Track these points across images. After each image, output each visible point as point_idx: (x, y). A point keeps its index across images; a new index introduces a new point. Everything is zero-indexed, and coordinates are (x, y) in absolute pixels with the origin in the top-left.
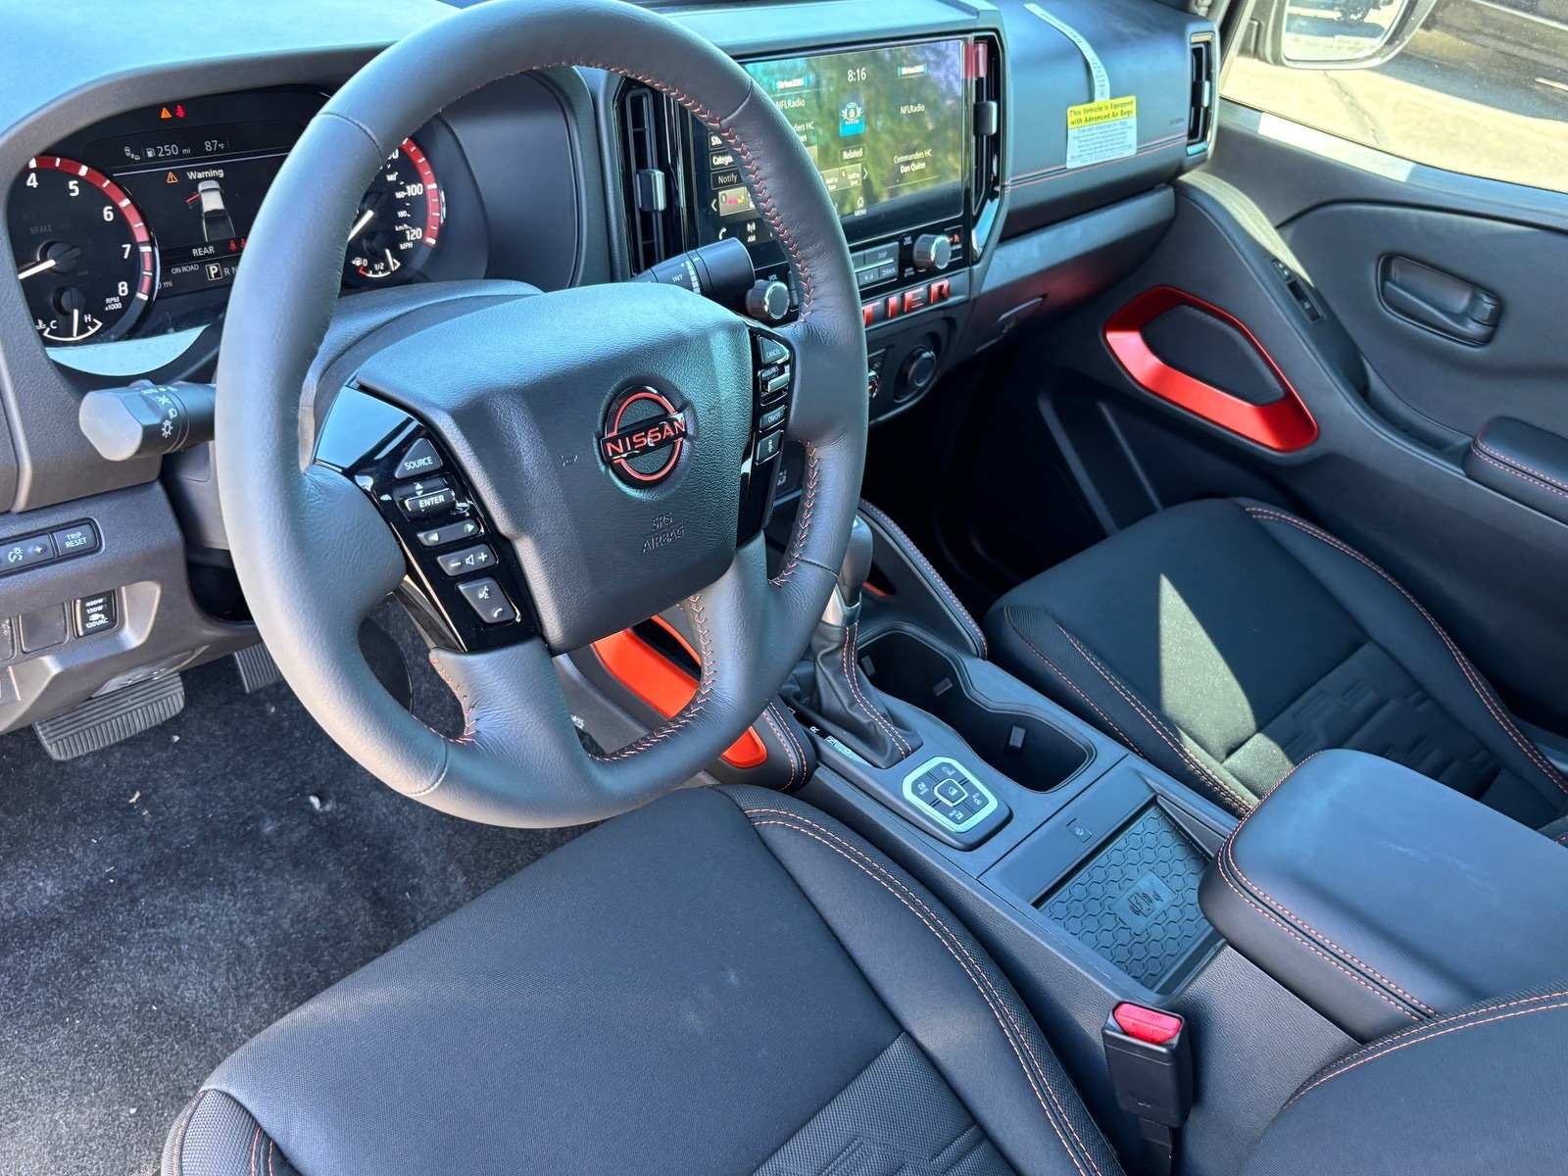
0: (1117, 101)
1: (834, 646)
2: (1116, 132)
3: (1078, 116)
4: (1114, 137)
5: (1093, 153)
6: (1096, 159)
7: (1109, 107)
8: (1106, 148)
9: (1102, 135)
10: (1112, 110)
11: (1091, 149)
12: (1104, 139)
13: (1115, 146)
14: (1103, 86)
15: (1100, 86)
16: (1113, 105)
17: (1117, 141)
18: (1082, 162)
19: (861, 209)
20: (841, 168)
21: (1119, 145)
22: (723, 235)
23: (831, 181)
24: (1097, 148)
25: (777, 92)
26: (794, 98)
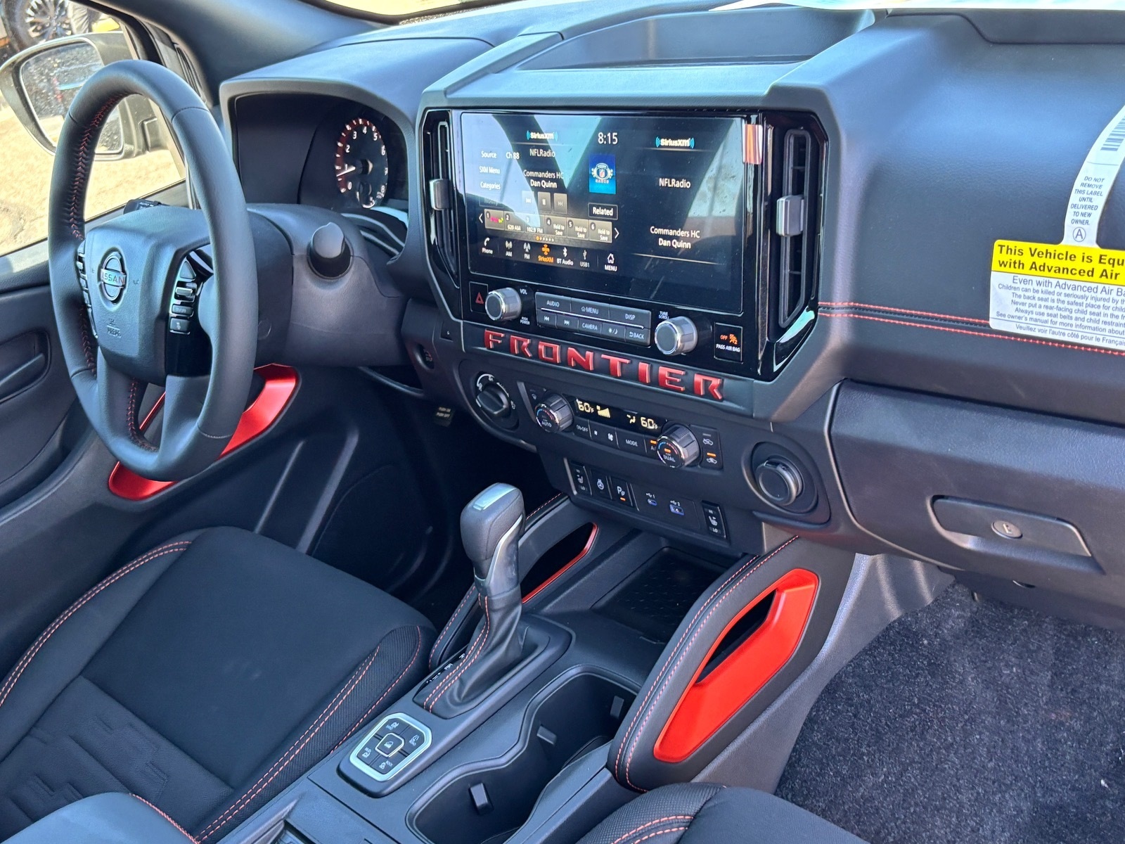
0: (1110, 253)
2: (1106, 304)
3: (1017, 258)
4: (1102, 310)
5: (1046, 322)
6: (1054, 333)
7: (1096, 259)
8: (1079, 322)
9: (1072, 299)
10: (1102, 267)
11: (1043, 314)
12: (1074, 307)
13: (1103, 326)
14: (1082, 222)
15: (1077, 222)
16: (1107, 258)
17: (1109, 319)
18: (1021, 327)
19: (611, 264)
20: (591, 221)
21: (1116, 328)
22: (487, 242)
23: (580, 229)
24: (1055, 316)
25: (531, 140)
26: (546, 149)
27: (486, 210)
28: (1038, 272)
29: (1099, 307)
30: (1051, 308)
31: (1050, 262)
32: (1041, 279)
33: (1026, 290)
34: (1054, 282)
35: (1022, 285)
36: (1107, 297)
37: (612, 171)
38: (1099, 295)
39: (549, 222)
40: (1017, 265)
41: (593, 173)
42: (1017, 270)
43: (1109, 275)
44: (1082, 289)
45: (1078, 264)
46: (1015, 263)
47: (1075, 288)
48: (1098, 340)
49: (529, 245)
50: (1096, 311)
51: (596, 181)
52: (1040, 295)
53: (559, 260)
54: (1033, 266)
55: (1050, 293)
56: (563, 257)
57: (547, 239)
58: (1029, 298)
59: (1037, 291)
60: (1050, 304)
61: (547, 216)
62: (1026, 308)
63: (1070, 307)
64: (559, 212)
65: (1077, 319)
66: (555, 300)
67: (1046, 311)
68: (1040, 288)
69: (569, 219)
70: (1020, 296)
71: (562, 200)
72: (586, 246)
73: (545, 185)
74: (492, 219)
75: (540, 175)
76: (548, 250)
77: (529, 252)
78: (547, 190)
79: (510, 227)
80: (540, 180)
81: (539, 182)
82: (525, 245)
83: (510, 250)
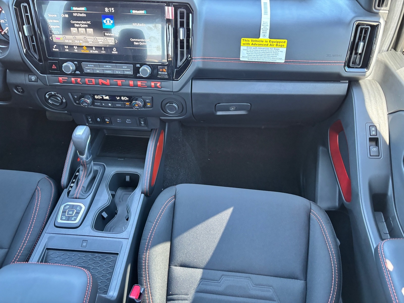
0: (272, 40)
2: (271, 52)
3: (248, 42)
4: (270, 53)
5: (256, 57)
6: (258, 60)
7: (268, 41)
8: (264, 57)
9: (262, 51)
10: (270, 43)
11: (255, 56)
12: (263, 53)
13: (270, 57)
14: (265, 33)
15: (263, 33)
16: (271, 41)
17: (272, 55)
18: (249, 59)
19: (115, 51)
20: (105, 38)
21: (273, 57)
22: (55, 47)
23: (100, 41)
24: (258, 56)
25: (73, 10)
26: (81, 13)
27: (53, 35)
28: (254, 46)
29: (269, 53)
30: (257, 54)
31: (257, 43)
32: (254, 47)
33: (251, 50)
34: (258, 48)
35: (249, 49)
36: (271, 50)
37: (112, 21)
38: (269, 50)
39: (85, 38)
40: (248, 44)
41: (104, 22)
42: (248, 45)
43: (272, 45)
44: (265, 49)
45: (264, 43)
46: (247, 43)
47: (263, 49)
48: (269, 60)
49: (76, 47)
50: (269, 54)
51: (106, 24)
52: (254, 51)
53: (91, 51)
54: (252, 44)
55: (257, 50)
56: (93, 50)
57: (85, 44)
58: (251, 52)
59: (253, 50)
60: (257, 53)
61: (84, 37)
62: (251, 54)
63: (262, 53)
64: (90, 35)
65: (264, 56)
66: (92, 64)
67: (256, 55)
68: (254, 49)
69: (94, 37)
70: (249, 52)
71: (90, 31)
72: (103, 46)
73: (82, 26)
74: (57, 38)
75: (79, 22)
76: (86, 48)
77: (77, 49)
78: (83, 28)
79: (67, 41)
80: (79, 24)
81: (79, 25)
82: (74, 47)
83: (67, 49)
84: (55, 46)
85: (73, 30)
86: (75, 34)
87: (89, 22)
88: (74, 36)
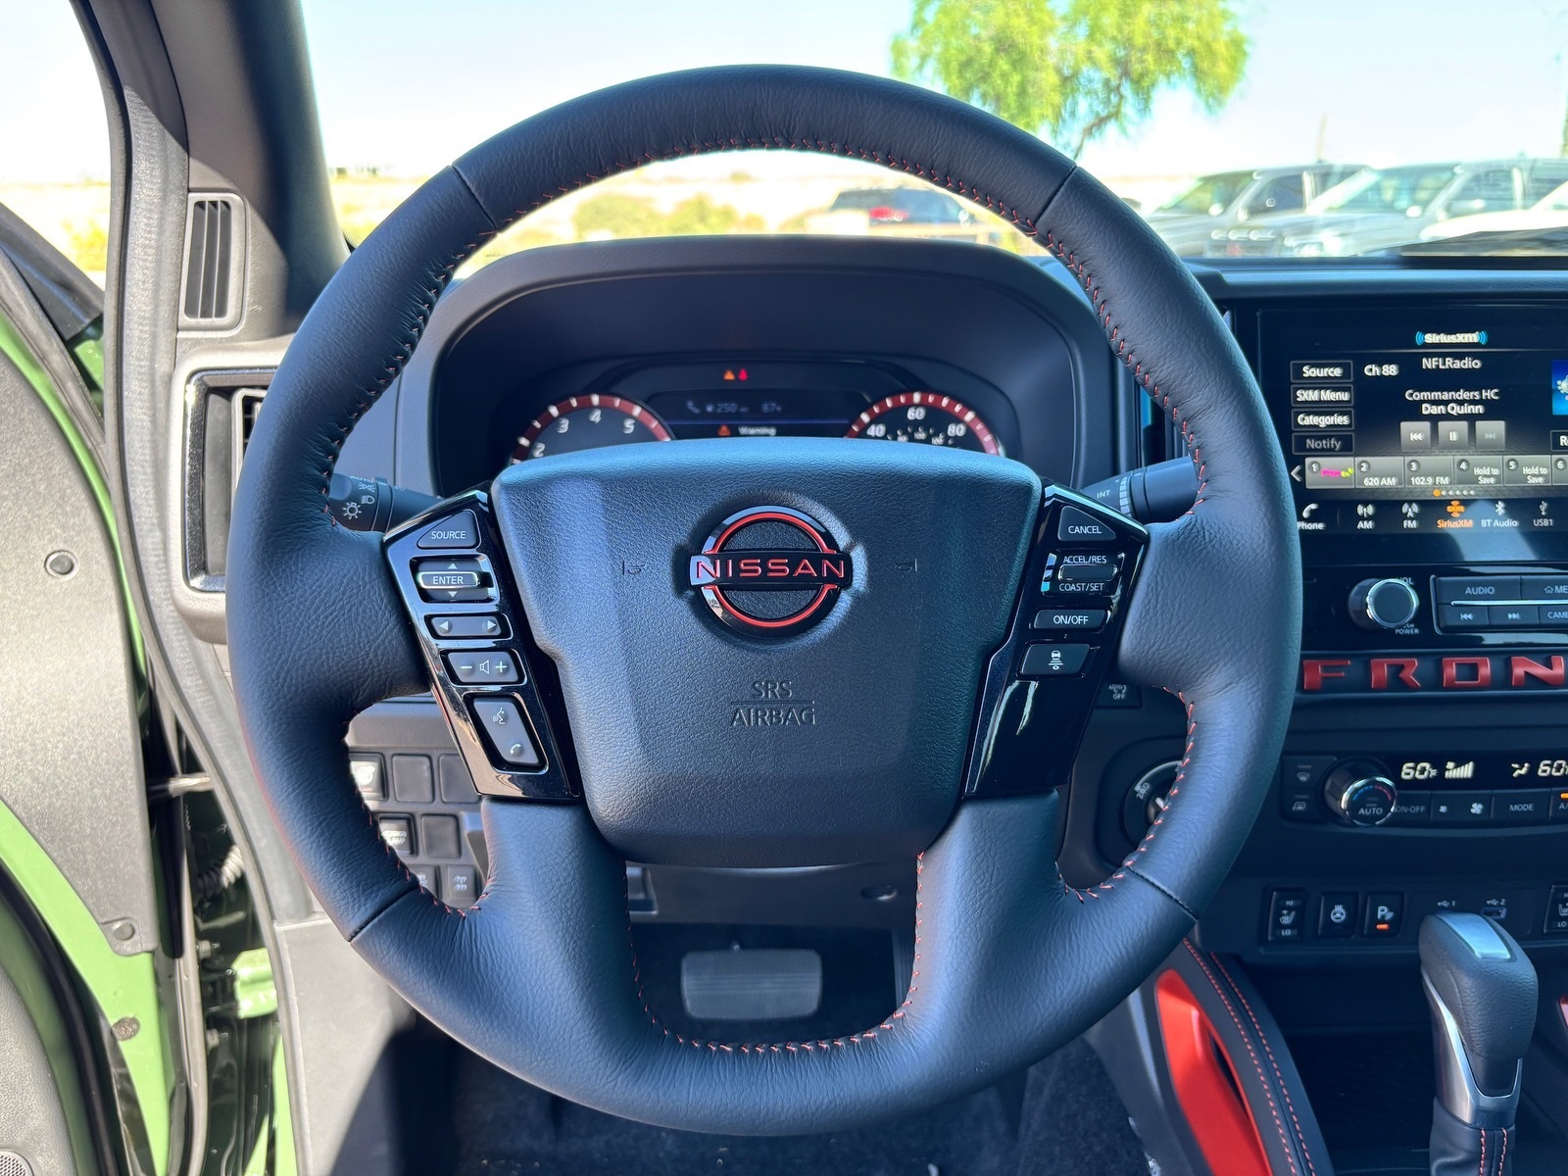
1: (1460, 1157)
20: (1555, 457)
22: (1308, 511)
23: (1535, 471)
25: (1426, 345)
26: (1460, 357)
27: (1308, 460)
39: (1463, 466)
41: (1559, 388)
49: (1414, 505)
53: (1485, 523)
56: (1495, 516)
57: (1458, 492)
61: (1459, 458)
64: (1489, 449)
66: (1486, 585)
69: (1507, 457)
71: (1493, 430)
72: (1545, 494)
73: (1455, 410)
74: (1325, 472)
75: (1446, 396)
76: (1462, 508)
77: (1416, 517)
78: (1460, 417)
79: (1370, 482)
80: (1446, 403)
81: (1442, 407)
82: (1405, 508)
83: (1369, 518)
84: (1313, 506)
85: (1414, 432)
86: (1418, 449)
87: (1490, 394)
88: (1408, 459)
